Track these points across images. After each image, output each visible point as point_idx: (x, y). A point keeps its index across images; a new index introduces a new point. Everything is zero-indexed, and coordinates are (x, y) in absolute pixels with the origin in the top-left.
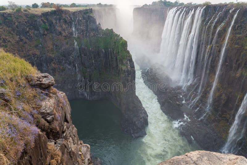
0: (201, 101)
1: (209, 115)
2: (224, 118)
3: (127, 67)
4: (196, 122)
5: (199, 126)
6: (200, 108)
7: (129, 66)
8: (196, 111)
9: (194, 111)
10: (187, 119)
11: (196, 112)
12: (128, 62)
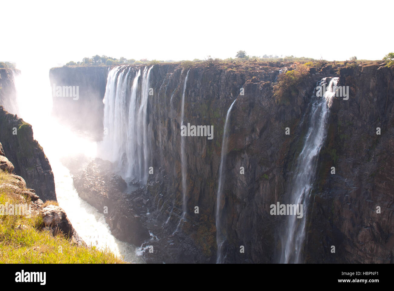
0: (171, 206)
1: (184, 224)
2: (202, 222)
3: (37, 169)
4: (168, 239)
5: (173, 244)
6: (172, 216)
7: (41, 167)
8: (167, 222)
9: (164, 224)
10: (155, 238)
11: (167, 224)
12: (38, 160)
